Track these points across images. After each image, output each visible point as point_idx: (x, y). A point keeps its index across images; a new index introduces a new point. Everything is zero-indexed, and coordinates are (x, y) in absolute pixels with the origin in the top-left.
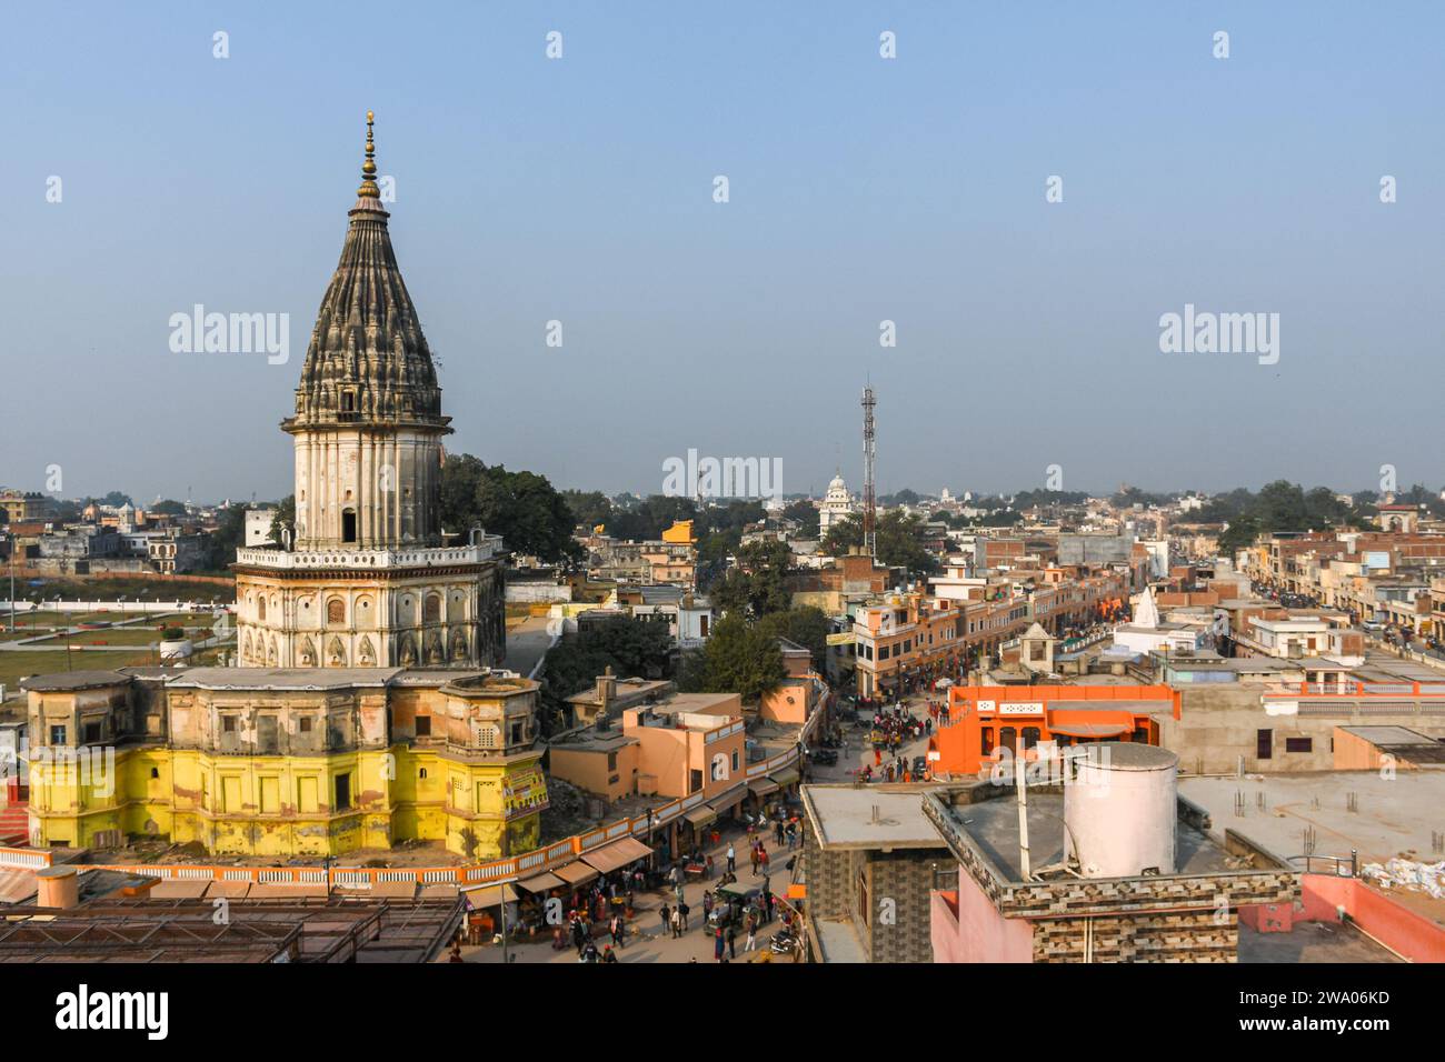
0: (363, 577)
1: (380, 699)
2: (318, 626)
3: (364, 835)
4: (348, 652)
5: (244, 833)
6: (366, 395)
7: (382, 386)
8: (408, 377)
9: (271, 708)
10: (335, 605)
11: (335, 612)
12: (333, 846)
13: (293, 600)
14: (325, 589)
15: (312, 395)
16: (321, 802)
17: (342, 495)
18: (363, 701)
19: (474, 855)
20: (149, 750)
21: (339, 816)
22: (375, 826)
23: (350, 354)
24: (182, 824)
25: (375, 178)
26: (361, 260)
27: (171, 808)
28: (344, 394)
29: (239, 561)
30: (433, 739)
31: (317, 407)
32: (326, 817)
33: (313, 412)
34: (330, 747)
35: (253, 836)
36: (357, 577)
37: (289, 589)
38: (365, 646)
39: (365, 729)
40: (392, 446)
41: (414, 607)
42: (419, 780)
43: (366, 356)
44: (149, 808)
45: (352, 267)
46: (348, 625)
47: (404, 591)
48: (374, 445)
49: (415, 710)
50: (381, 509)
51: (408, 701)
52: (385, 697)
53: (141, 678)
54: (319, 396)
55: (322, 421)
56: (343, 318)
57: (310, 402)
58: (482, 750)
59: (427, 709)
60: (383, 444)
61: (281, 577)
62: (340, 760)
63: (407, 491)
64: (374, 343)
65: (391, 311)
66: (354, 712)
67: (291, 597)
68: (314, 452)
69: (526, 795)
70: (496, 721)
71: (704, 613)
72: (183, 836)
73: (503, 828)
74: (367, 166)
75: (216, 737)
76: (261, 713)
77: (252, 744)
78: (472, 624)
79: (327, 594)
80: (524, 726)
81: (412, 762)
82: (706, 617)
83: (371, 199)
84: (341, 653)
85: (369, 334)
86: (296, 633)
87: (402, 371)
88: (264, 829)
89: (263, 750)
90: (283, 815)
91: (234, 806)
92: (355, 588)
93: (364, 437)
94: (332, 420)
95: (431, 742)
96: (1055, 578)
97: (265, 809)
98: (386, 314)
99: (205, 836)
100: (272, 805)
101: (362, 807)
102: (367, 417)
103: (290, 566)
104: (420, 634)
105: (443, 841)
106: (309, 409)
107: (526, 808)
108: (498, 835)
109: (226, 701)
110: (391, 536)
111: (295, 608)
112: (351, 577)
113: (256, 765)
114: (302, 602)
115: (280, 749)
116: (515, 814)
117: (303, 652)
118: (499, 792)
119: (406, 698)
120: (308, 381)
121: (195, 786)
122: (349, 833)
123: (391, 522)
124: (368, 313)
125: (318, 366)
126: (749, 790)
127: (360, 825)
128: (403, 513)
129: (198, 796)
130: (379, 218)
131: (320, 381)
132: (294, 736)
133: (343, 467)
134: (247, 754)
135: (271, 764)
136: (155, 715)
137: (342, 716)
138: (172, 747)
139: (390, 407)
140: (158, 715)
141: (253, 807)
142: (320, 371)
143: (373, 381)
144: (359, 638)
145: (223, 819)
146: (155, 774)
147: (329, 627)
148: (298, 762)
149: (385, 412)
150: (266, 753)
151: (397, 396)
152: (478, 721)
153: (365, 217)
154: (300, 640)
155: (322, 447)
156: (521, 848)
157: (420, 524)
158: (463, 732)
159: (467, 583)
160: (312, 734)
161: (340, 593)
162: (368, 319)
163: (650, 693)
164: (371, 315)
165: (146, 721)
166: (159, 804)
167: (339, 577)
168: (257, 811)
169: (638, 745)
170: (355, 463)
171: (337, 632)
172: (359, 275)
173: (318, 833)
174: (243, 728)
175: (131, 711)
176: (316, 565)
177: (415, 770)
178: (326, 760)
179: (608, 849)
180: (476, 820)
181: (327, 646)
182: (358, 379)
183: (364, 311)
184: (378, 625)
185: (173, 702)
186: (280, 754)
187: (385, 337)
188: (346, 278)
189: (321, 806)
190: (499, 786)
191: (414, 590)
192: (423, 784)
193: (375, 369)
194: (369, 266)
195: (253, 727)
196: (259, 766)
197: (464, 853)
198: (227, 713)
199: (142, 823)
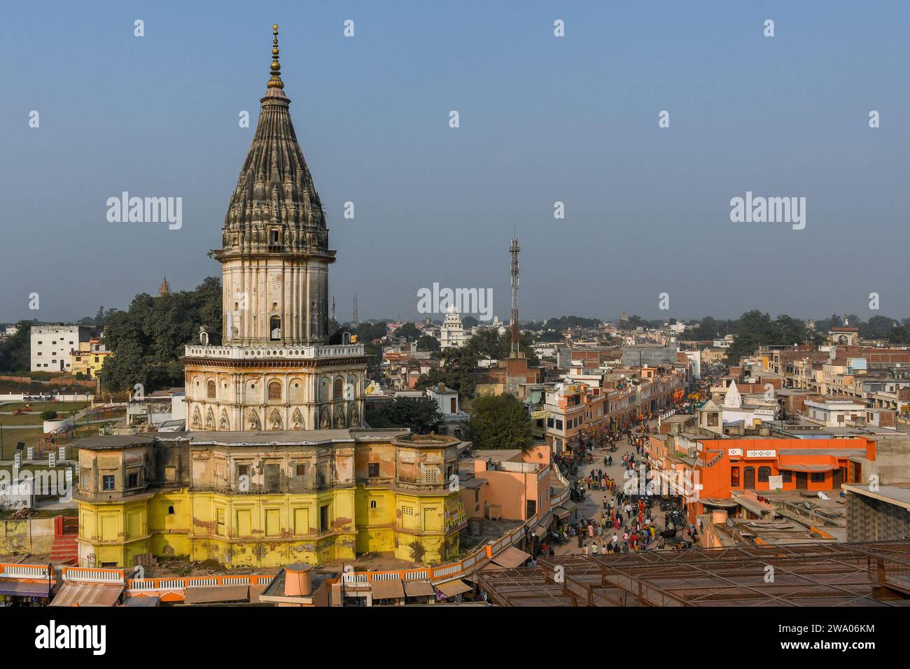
0: (296, 365)
1: (350, 451)
2: (262, 401)
3: (336, 549)
4: (284, 420)
5: (253, 552)
6: (287, 233)
7: (298, 227)
8: (313, 222)
9: (275, 459)
10: (274, 386)
11: (274, 391)
12: (319, 559)
13: (243, 382)
14: (268, 374)
15: (244, 232)
16: (310, 526)
17: (270, 306)
18: (338, 453)
19: (421, 561)
20: (169, 493)
21: (323, 537)
22: (345, 543)
23: (275, 203)
24: (200, 548)
25: (279, 74)
26: (275, 135)
27: (191, 535)
28: (272, 232)
29: (187, 355)
30: (381, 479)
31: (250, 241)
32: (315, 537)
33: (246, 244)
34: (318, 486)
35: (259, 553)
36: (292, 365)
37: (240, 375)
38: (297, 416)
39: (339, 472)
40: (304, 271)
41: (328, 387)
42: (370, 510)
43: (285, 205)
44: (167, 537)
45: (269, 139)
46: (284, 400)
47: (323, 375)
48: (293, 269)
49: (368, 459)
50: (297, 317)
51: (363, 453)
52: (353, 449)
53: (161, 439)
54: (251, 233)
55: (254, 251)
56: (266, 177)
57: (243, 238)
58: (428, 486)
59: (377, 457)
60: (299, 270)
61: (235, 365)
62: (324, 495)
63: (313, 304)
64: (290, 196)
65: (299, 173)
66: (331, 461)
67: (241, 380)
68: (247, 275)
69: (456, 517)
70: (438, 465)
71: (453, 396)
72: (201, 555)
73: (443, 540)
74: (274, 65)
75: (232, 481)
76: (267, 462)
77: (260, 485)
78: (361, 400)
79: (269, 378)
80: (453, 467)
81: (366, 497)
82: (455, 399)
83: (279, 90)
84: (279, 421)
85: (286, 189)
86: (246, 406)
87: (310, 216)
88: (268, 548)
89: (268, 490)
90: (283, 537)
91: (245, 531)
92: (290, 374)
93: (286, 264)
94: (262, 251)
95: (379, 481)
96: (649, 375)
97: (268, 534)
98: (296, 175)
99: (220, 555)
100: (274, 530)
101: (336, 530)
102: (288, 250)
103: (241, 357)
104: (332, 406)
105: (393, 553)
106: (243, 243)
107: (456, 526)
108: (438, 546)
109: (241, 454)
110: (304, 337)
111: (244, 388)
112: (288, 365)
113: (263, 501)
114: (249, 384)
115: (281, 488)
116: (450, 529)
117: (251, 421)
118: (440, 515)
119: (363, 450)
120: (240, 222)
121: (211, 518)
122: (328, 549)
123: (304, 326)
124: (284, 174)
125: (248, 212)
126: (554, 516)
127: (334, 543)
128: (312, 320)
129: (212, 526)
130: (285, 104)
131: (250, 221)
132: (292, 479)
133: (270, 286)
134: (256, 493)
135: (274, 500)
136: (172, 467)
137: (324, 464)
138: (192, 490)
139: (304, 243)
140: (175, 467)
141: (260, 532)
142: (250, 216)
143: (291, 223)
144: (293, 409)
145: (237, 542)
146: (171, 511)
147: (269, 402)
148: (294, 498)
149: (301, 246)
150: (271, 492)
151: (307, 234)
152: (425, 465)
153: (276, 102)
154: (248, 411)
155: (254, 271)
156: (452, 555)
157: (321, 327)
158: (414, 473)
159: (358, 370)
160: (306, 477)
161: (278, 377)
162: (284, 177)
163: (463, 450)
164: (286, 175)
165: (164, 472)
166: (176, 533)
167: (279, 365)
168: (263, 535)
169: (487, 484)
170: (280, 283)
171: (276, 405)
172: (275, 145)
173: (309, 550)
174: (254, 474)
175: (154, 464)
176: (261, 356)
177: (367, 503)
178: (315, 496)
179: (504, 554)
180: (425, 535)
181: (269, 416)
182: (281, 222)
183: (281, 172)
184: (306, 400)
185: (194, 456)
186: (281, 493)
187: (297, 191)
188: (265, 147)
189: (311, 530)
190: (441, 510)
191: (328, 375)
192: (373, 512)
193: (292, 214)
194: (281, 139)
195: (261, 473)
196: (265, 502)
197: (413, 560)
198: (241, 463)
199: (161, 549)
